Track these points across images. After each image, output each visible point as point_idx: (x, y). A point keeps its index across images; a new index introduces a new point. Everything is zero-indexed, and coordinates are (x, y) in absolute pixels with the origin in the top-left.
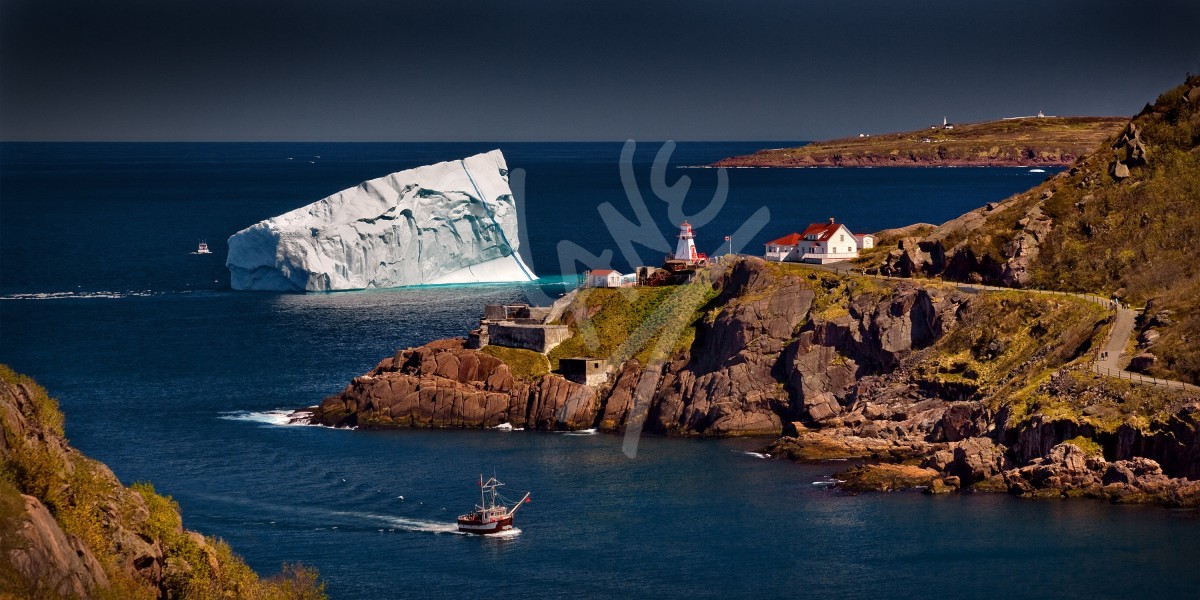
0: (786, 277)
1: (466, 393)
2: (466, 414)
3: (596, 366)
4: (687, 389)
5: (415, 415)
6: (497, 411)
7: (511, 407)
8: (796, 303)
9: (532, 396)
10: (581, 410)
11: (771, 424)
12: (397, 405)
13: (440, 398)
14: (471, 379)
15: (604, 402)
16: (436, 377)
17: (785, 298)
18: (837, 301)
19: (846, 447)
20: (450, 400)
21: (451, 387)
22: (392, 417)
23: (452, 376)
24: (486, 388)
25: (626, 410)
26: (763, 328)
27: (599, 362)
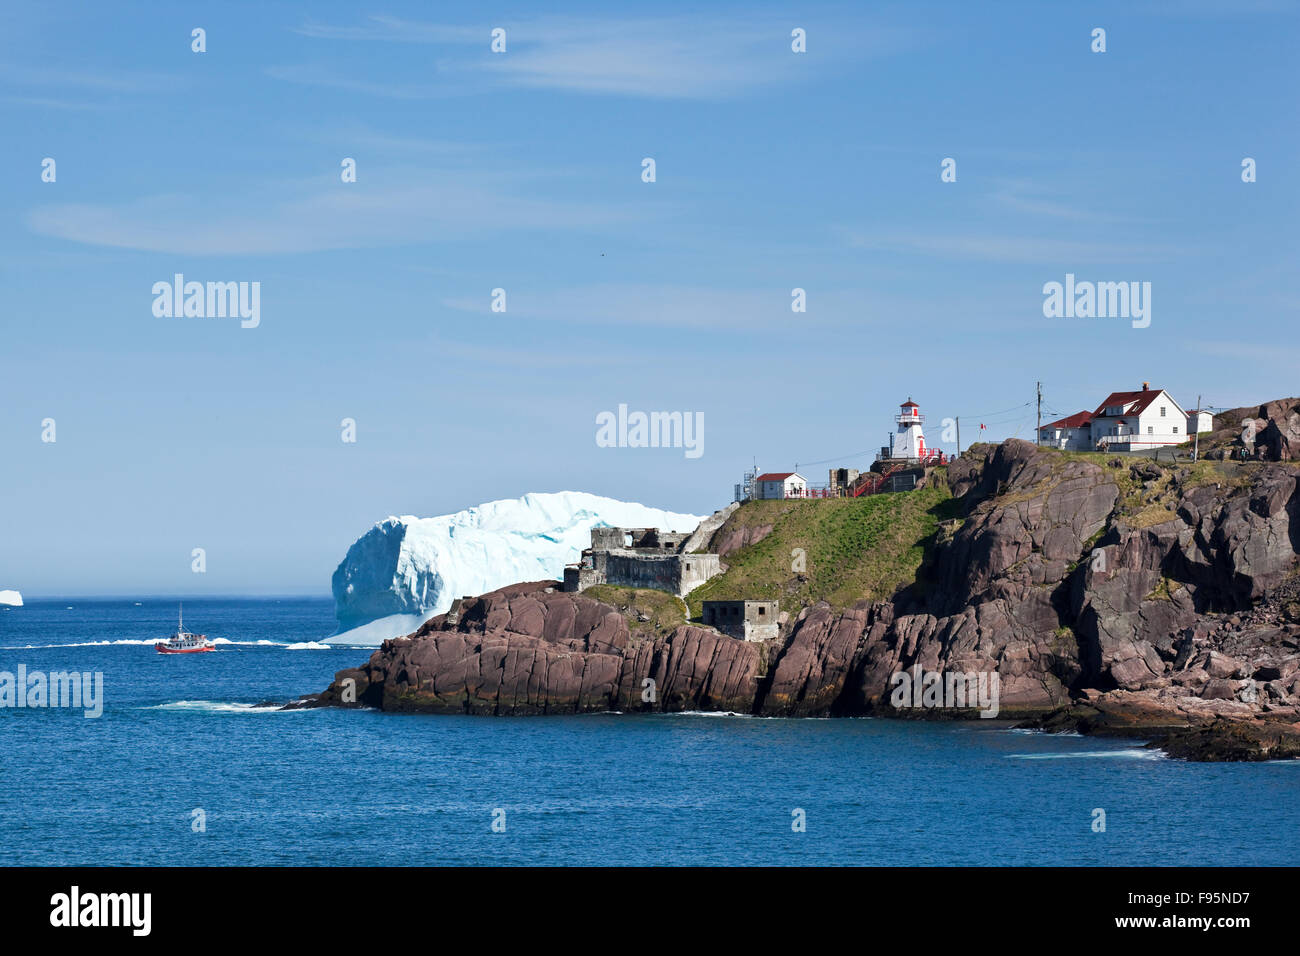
0: (1072, 465)
1: (552, 655)
2: (552, 685)
3: (762, 611)
4: (907, 642)
5: (472, 688)
6: (601, 681)
7: (622, 675)
8: (1089, 507)
9: (657, 656)
10: (735, 678)
11: (1044, 694)
12: (446, 675)
13: (511, 663)
14: (563, 636)
15: (773, 667)
16: (508, 634)
17: (1070, 498)
18: (1157, 499)
19: (1179, 712)
20: (527, 665)
21: (531, 646)
22: (436, 693)
23: (534, 631)
24: (586, 649)
25: (808, 678)
26: (1034, 544)
27: (767, 605)
